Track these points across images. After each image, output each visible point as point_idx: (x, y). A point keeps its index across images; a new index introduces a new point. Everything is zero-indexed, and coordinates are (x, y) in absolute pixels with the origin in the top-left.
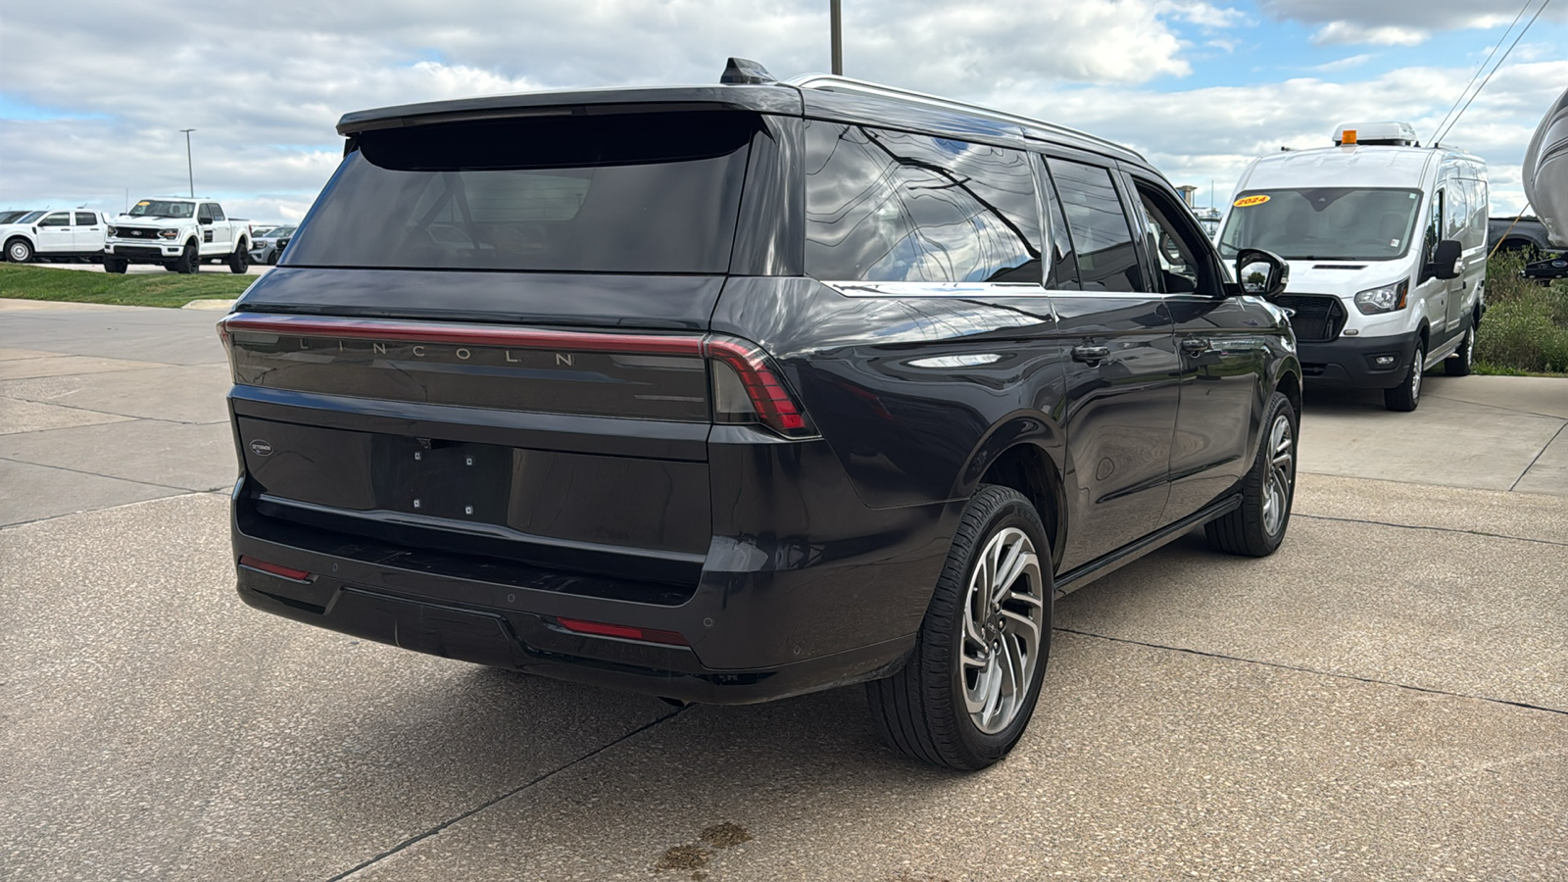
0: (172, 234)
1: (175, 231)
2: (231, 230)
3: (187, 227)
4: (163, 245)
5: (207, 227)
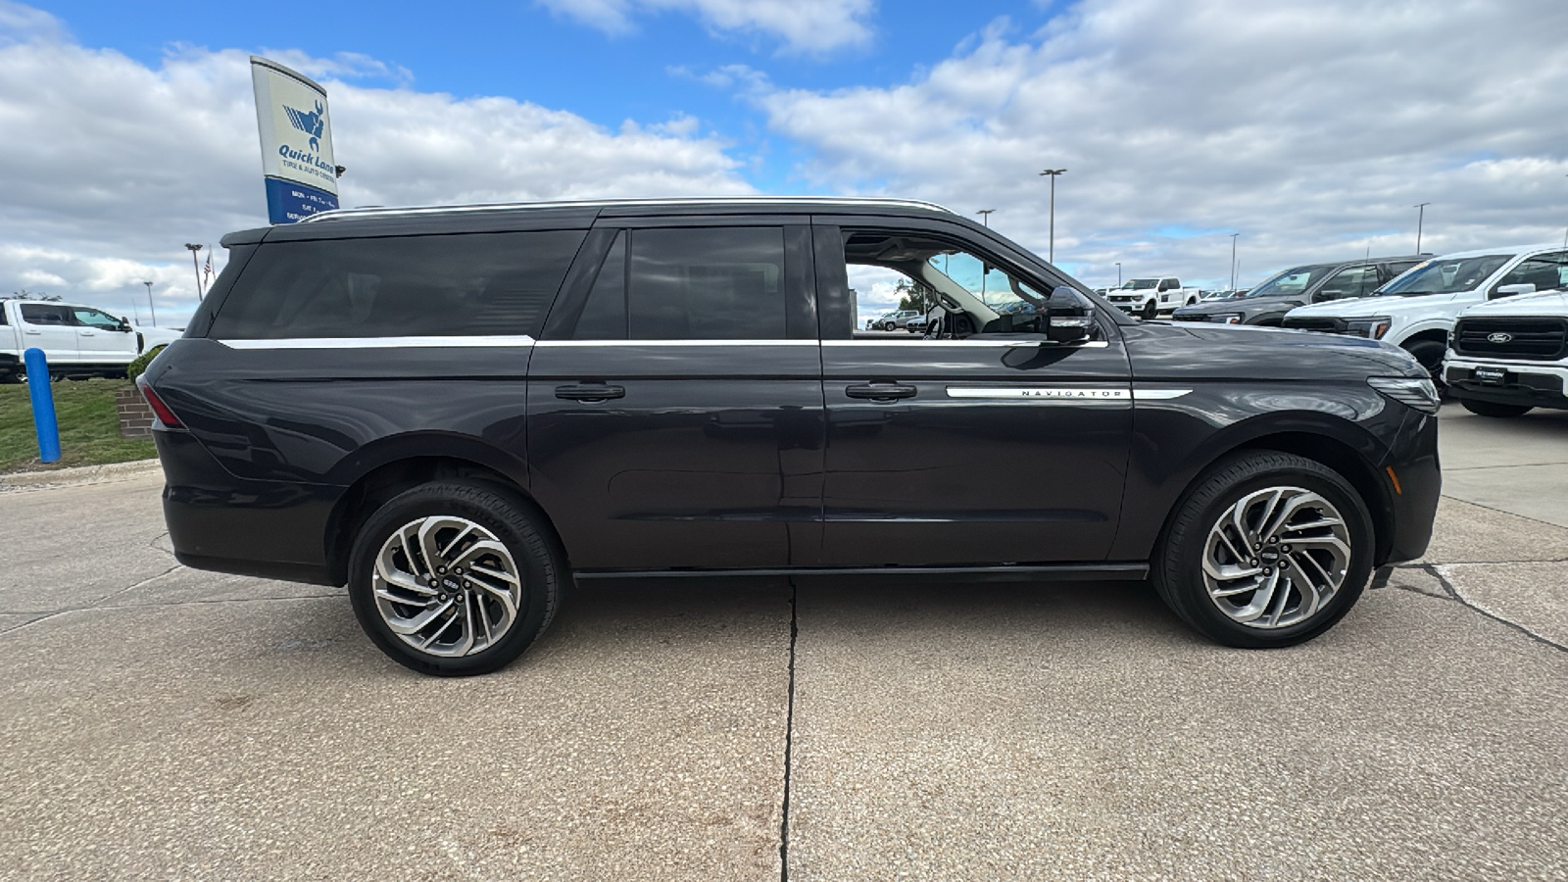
0: (1138, 298)
1: (1142, 296)
2: (1183, 294)
3: (1149, 294)
4: (1133, 304)
5: (1164, 293)
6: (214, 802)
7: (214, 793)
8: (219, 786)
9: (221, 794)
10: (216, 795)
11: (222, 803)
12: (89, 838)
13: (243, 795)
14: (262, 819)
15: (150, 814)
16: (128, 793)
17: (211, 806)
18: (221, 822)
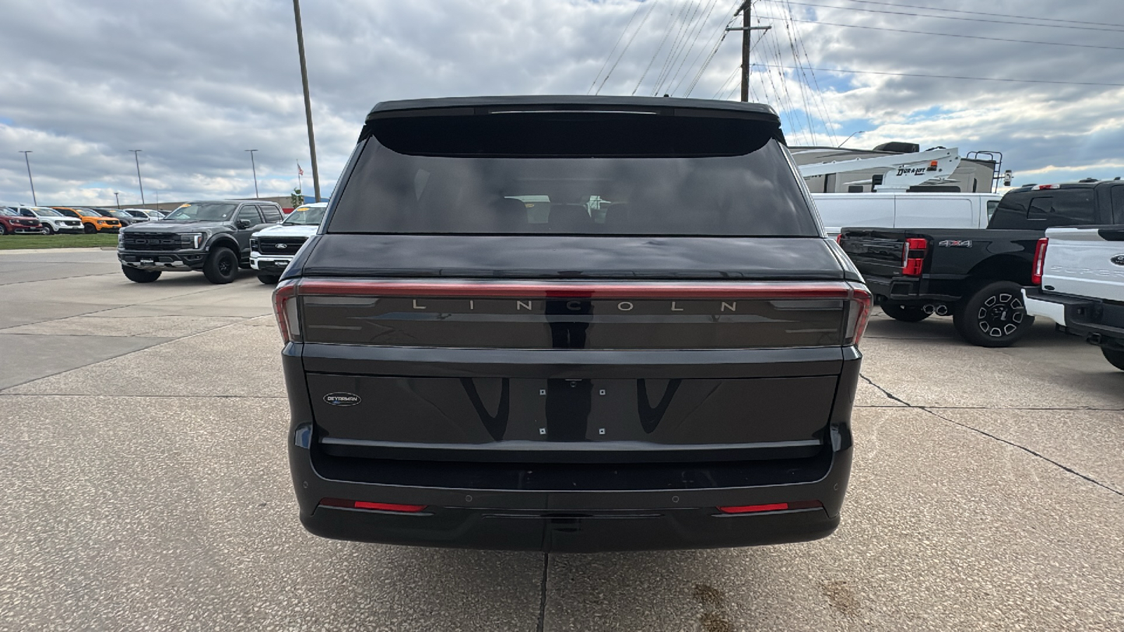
6: (923, 534)
7: (919, 539)
8: (914, 541)
9: (917, 536)
10: (920, 537)
11: (921, 531)
12: (997, 569)
13: (908, 526)
14: (913, 509)
15: (958, 556)
16: (962, 581)
17: (927, 533)
18: (930, 522)
